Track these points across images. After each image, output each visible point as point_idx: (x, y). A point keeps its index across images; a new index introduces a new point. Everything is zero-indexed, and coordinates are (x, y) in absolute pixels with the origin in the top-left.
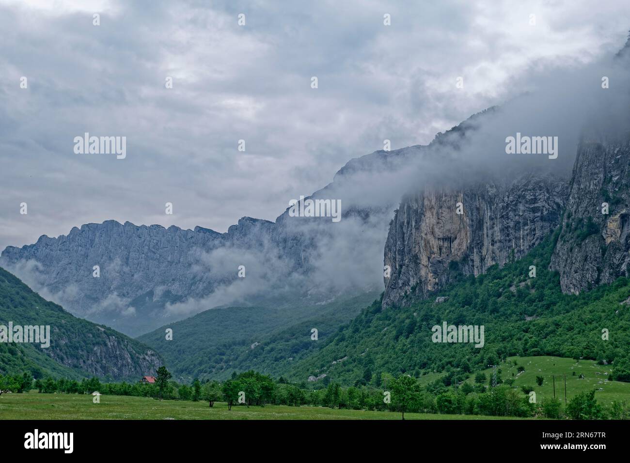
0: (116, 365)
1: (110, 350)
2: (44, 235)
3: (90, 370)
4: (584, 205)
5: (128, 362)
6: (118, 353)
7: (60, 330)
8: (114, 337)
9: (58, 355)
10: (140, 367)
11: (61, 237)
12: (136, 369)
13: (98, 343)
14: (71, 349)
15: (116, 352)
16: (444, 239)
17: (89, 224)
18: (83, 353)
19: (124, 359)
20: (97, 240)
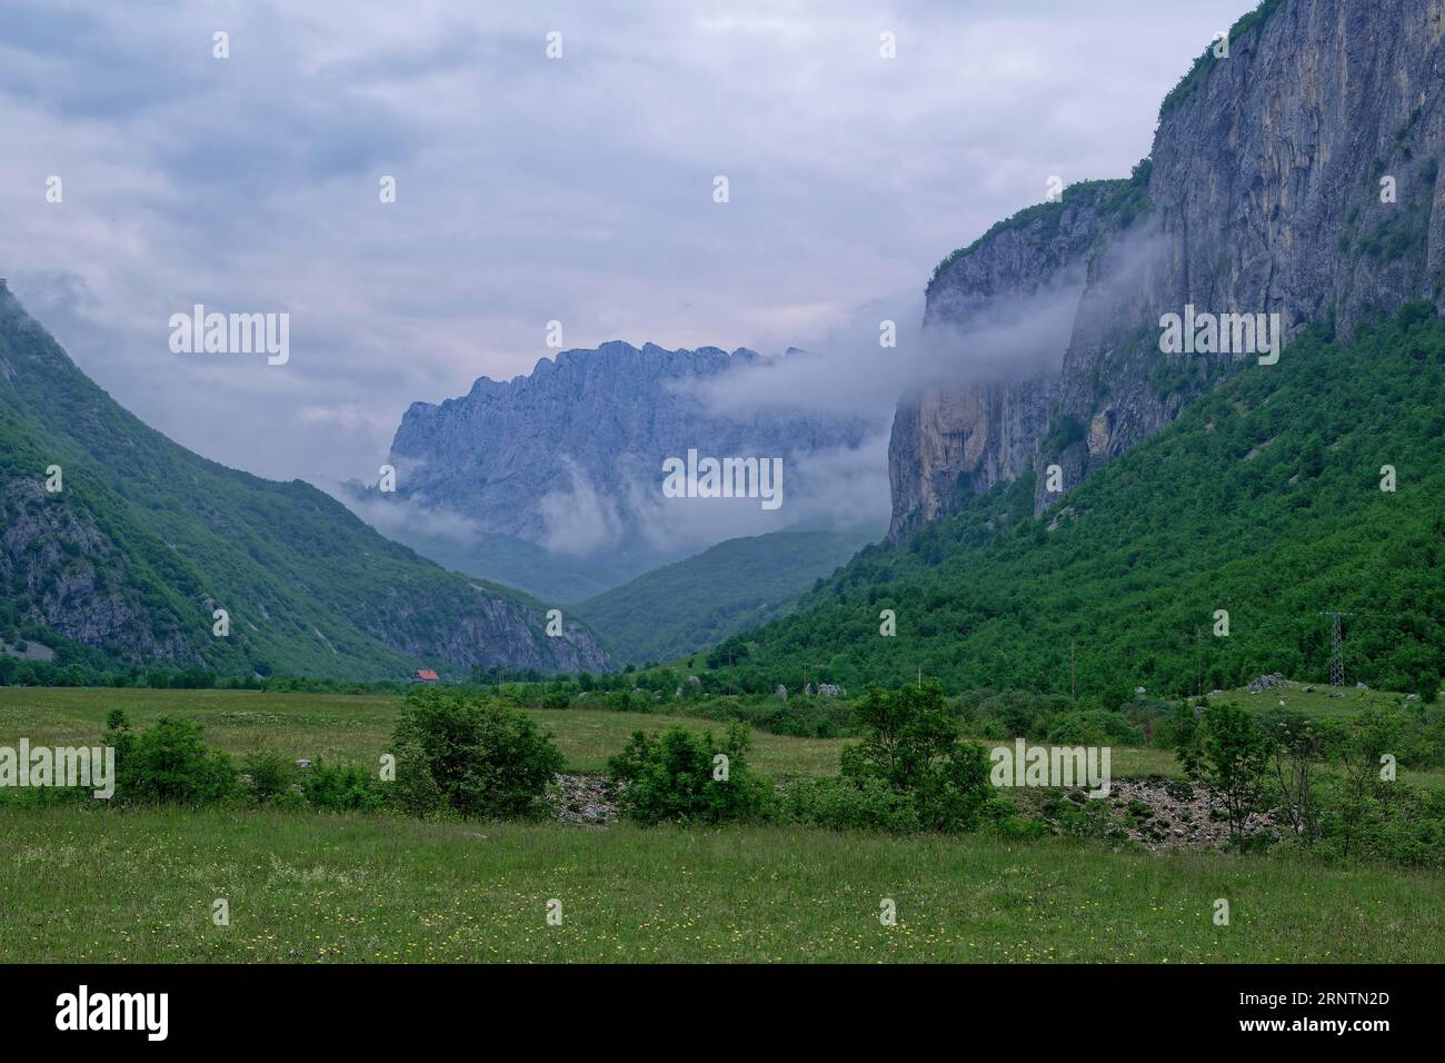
0: (504, 650)
1: (493, 624)
2: (482, 378)
3: (454, 660)
4: (1072, 394)
5: (526, 646)
6: (508, 628)
7: (399, 592)
8: (500, 601)
9: (395, 635)
10: (551, 653)
11: (518, 380)
12: (542, 657)
13: (469, 614)
14: (419, 626)
15: (504, 627)
16: (952, 435)
17: (572, 351)
18: (442, 631)
19: (519, 639)
20: (587, 384)
